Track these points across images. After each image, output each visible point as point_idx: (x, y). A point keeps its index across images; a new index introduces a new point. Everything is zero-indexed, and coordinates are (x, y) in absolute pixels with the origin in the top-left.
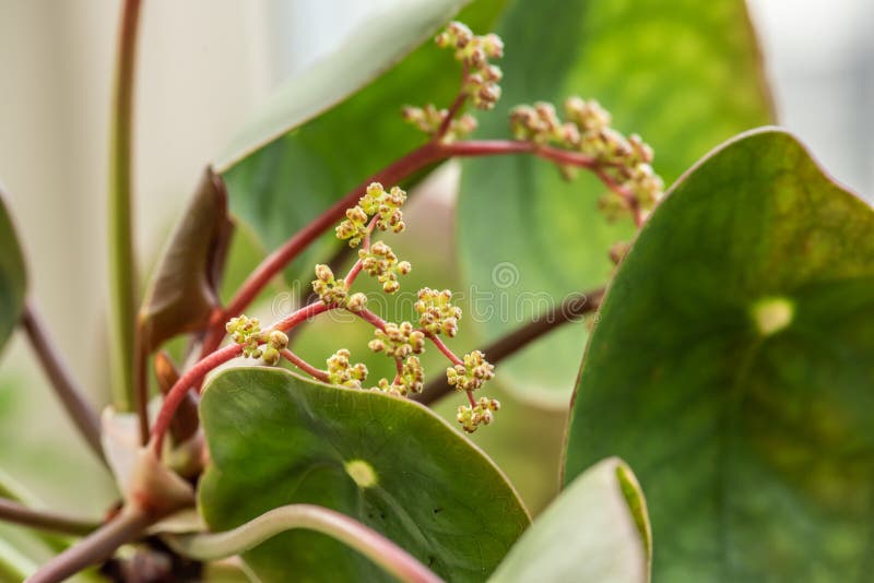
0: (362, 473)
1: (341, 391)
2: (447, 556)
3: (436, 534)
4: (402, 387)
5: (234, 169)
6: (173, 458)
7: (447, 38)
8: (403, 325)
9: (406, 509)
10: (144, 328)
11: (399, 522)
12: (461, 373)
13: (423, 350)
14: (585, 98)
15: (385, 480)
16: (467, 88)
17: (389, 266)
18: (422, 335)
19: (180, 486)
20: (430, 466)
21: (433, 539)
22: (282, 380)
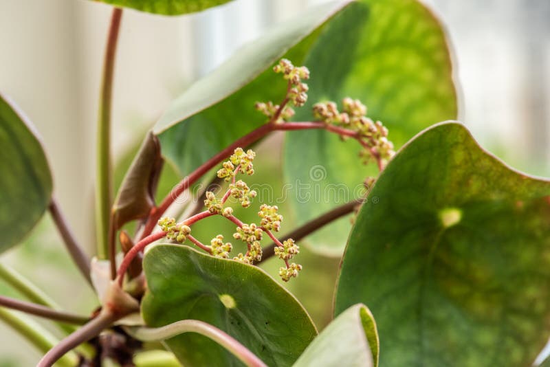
0: (228, 301)
1: (217, 259)
2: (272, 347)
3: (266, 335)
4: (250, 258)
5: (164, 133)
6: (129, 286)
7: (279, 68)
8: (252, 225)
9: (251, 321)
10: (114, 216)
11: (247, 327)
12: (282, 251)
13: (262, 238)
14: (353, 98)
15: (241, 304)
16: (290, 95)
17: (245, 193)
18: (262, 231)
19: (132, 301)
20: (264, 300)
21: (265, 338)
22: (186, 252)
